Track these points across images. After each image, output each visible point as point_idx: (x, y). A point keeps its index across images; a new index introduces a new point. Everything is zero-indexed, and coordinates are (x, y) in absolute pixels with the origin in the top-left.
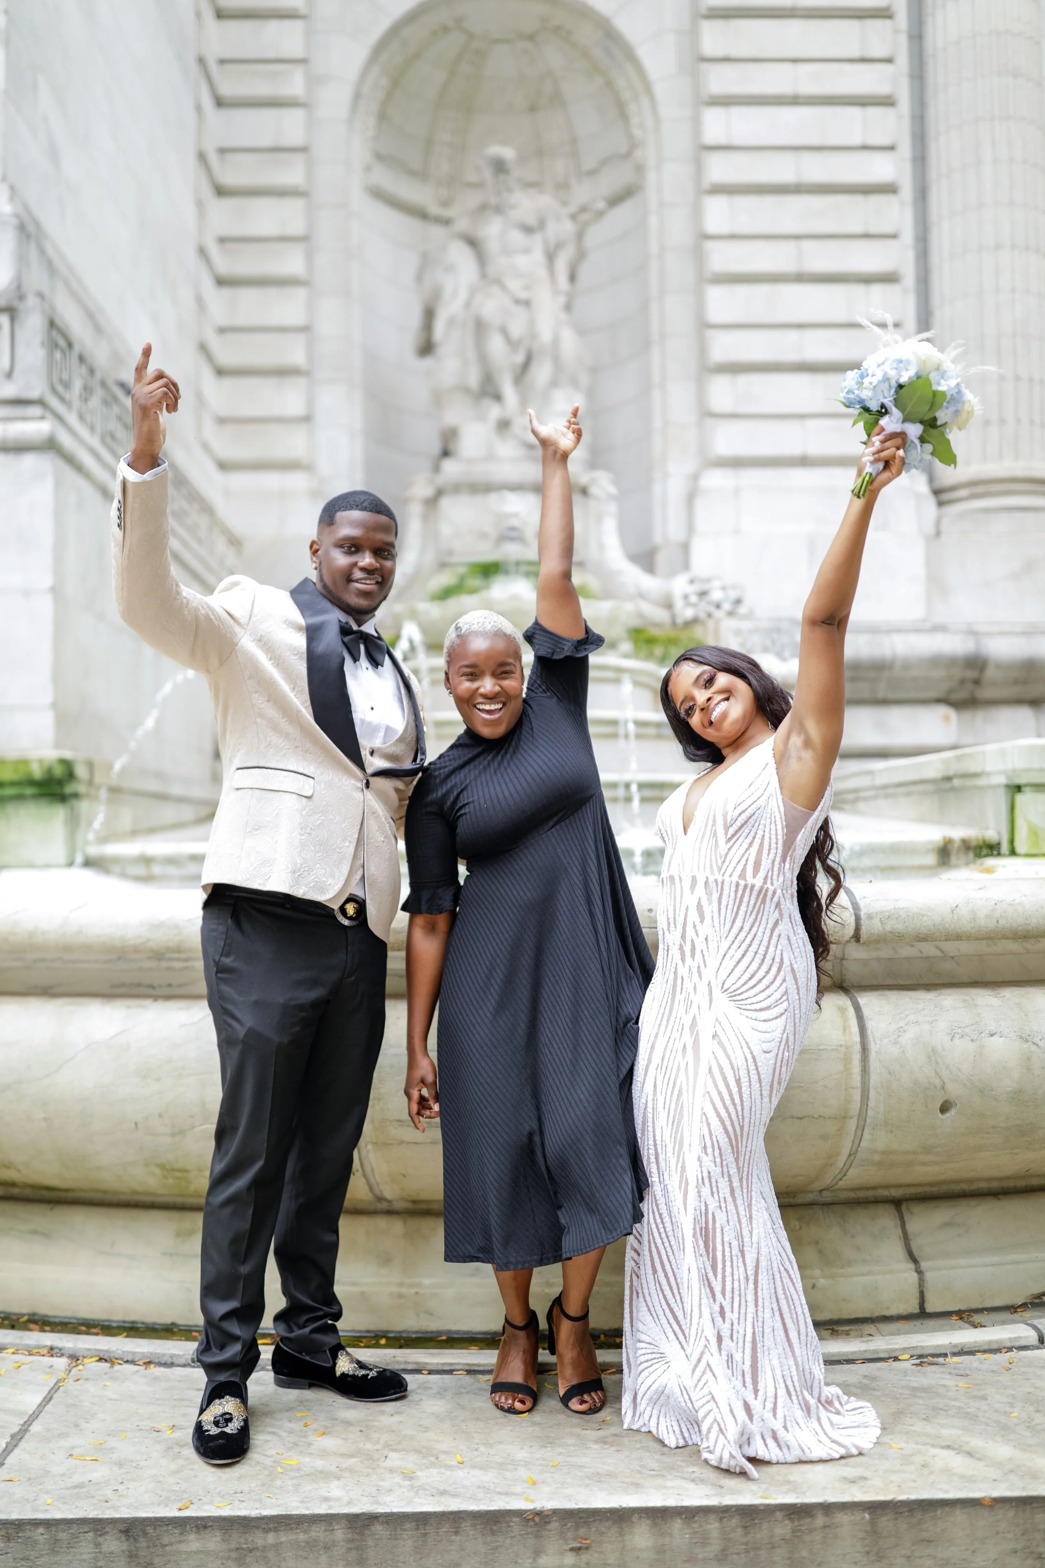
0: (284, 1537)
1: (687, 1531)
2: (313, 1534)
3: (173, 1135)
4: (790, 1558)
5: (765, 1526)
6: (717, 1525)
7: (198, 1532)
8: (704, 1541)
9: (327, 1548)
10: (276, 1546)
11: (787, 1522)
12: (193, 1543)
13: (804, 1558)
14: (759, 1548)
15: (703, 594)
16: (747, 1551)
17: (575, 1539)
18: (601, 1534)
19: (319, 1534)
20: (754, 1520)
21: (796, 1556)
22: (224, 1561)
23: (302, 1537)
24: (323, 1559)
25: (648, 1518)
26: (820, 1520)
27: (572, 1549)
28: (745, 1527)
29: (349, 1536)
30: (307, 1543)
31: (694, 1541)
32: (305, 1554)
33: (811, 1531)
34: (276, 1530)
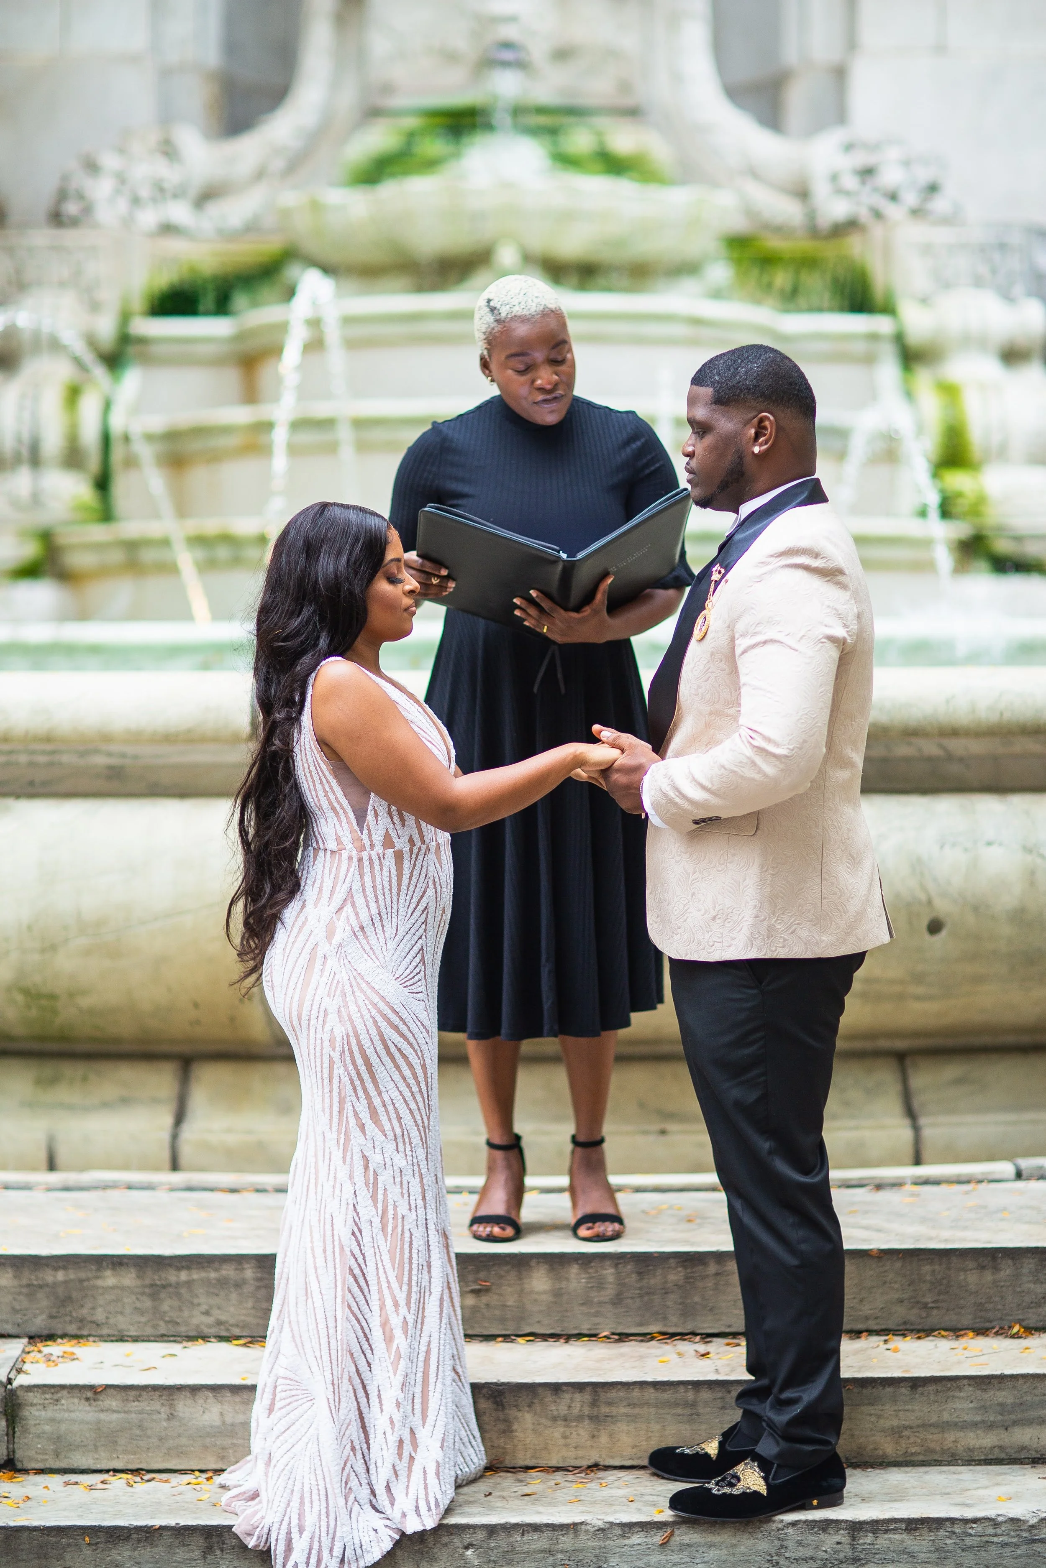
0: (196, 1275)
1: (584, 1276)
2: (224, 1272)
3: (43, 951)
4: (681, 1304)
5: (659, 1272)
6: (612, 1270)
7: (114, 1269)
8: (600, 1285)
9: (238, 1285)
10: (189, 1283)
11: (680, 1269)
12: (110, 1279)
13: (696, 1303)
14: (653, 1294)
15: (867, 173)
16: (641, 1296)
17: (475, 1281)
18: (501, 1277)
19: (229, 1273)
20: (648, 1266)
21: (689, 1301)
22: (139, 1296)
23: (213, 1275)
24: (234, 1296)
25: (546, 1263)
26: (712, 1268)
27: (473, 1291)
28: (639, 1273)
29: (259, 1275)
30: (218, 1280)
31: (590, 1285)
32: (216, 1291)
33: (703, 1278)
34: (188, 1268)
